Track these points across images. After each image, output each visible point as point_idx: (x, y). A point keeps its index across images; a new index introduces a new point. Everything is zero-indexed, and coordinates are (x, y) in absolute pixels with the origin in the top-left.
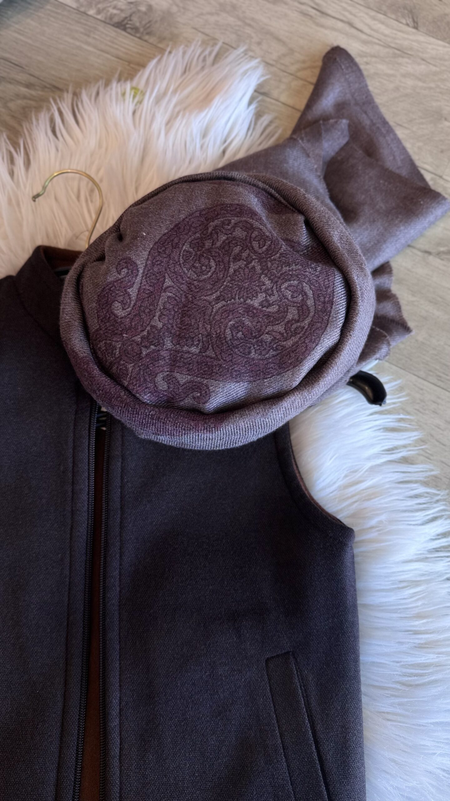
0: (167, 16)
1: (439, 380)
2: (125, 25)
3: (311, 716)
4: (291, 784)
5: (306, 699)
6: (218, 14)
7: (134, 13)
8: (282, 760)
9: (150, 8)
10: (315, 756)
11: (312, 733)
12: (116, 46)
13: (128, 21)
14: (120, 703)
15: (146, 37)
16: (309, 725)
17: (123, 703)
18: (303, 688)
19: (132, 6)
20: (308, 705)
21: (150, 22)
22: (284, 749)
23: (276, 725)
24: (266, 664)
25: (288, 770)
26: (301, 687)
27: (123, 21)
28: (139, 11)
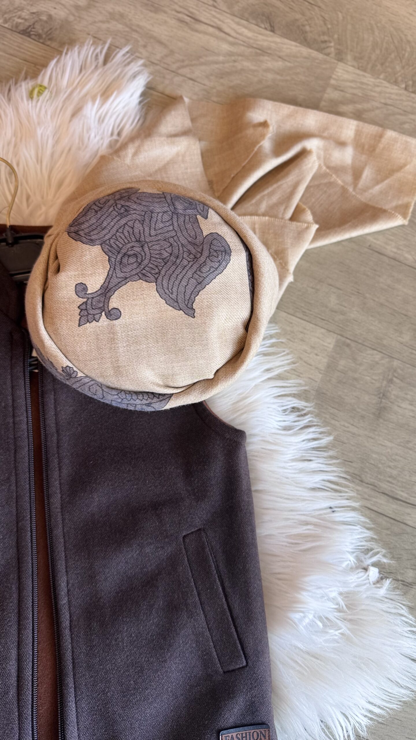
0: (65, 24)
1: (304, 315)
2: (29, 32)
3: (221, 576)
4: (209, 631)
5: (216, 563)
6: (108, 22)
7: (36, 21)
8: (200, 613)
9: (50, 17)
10: (226, 607)
11: (222, 589)
12: (23, 51)
13: (32, 28)
14: (68, 585)
15: (49, 43)
16: (219, 583)
17: (70, 585)
18: (212, 555)
19: (34, 16)
20: (217, 567)
21: (51, 29)
22: (201, 604)
23: (194, 587)
24: (183, 540)
25: (206, 620)
26: (211, 555)
27: (27, 28)
28: (41, 20)
